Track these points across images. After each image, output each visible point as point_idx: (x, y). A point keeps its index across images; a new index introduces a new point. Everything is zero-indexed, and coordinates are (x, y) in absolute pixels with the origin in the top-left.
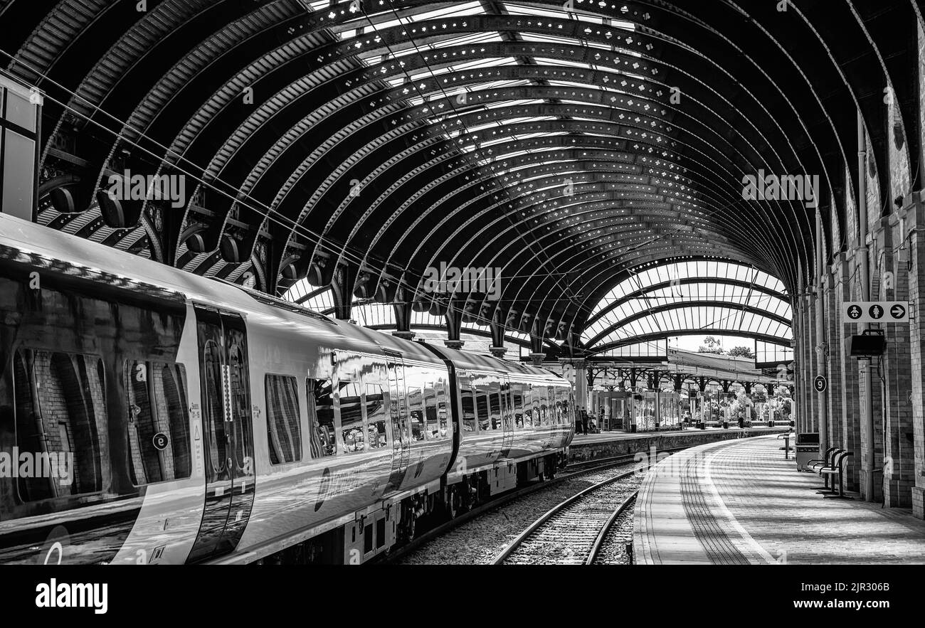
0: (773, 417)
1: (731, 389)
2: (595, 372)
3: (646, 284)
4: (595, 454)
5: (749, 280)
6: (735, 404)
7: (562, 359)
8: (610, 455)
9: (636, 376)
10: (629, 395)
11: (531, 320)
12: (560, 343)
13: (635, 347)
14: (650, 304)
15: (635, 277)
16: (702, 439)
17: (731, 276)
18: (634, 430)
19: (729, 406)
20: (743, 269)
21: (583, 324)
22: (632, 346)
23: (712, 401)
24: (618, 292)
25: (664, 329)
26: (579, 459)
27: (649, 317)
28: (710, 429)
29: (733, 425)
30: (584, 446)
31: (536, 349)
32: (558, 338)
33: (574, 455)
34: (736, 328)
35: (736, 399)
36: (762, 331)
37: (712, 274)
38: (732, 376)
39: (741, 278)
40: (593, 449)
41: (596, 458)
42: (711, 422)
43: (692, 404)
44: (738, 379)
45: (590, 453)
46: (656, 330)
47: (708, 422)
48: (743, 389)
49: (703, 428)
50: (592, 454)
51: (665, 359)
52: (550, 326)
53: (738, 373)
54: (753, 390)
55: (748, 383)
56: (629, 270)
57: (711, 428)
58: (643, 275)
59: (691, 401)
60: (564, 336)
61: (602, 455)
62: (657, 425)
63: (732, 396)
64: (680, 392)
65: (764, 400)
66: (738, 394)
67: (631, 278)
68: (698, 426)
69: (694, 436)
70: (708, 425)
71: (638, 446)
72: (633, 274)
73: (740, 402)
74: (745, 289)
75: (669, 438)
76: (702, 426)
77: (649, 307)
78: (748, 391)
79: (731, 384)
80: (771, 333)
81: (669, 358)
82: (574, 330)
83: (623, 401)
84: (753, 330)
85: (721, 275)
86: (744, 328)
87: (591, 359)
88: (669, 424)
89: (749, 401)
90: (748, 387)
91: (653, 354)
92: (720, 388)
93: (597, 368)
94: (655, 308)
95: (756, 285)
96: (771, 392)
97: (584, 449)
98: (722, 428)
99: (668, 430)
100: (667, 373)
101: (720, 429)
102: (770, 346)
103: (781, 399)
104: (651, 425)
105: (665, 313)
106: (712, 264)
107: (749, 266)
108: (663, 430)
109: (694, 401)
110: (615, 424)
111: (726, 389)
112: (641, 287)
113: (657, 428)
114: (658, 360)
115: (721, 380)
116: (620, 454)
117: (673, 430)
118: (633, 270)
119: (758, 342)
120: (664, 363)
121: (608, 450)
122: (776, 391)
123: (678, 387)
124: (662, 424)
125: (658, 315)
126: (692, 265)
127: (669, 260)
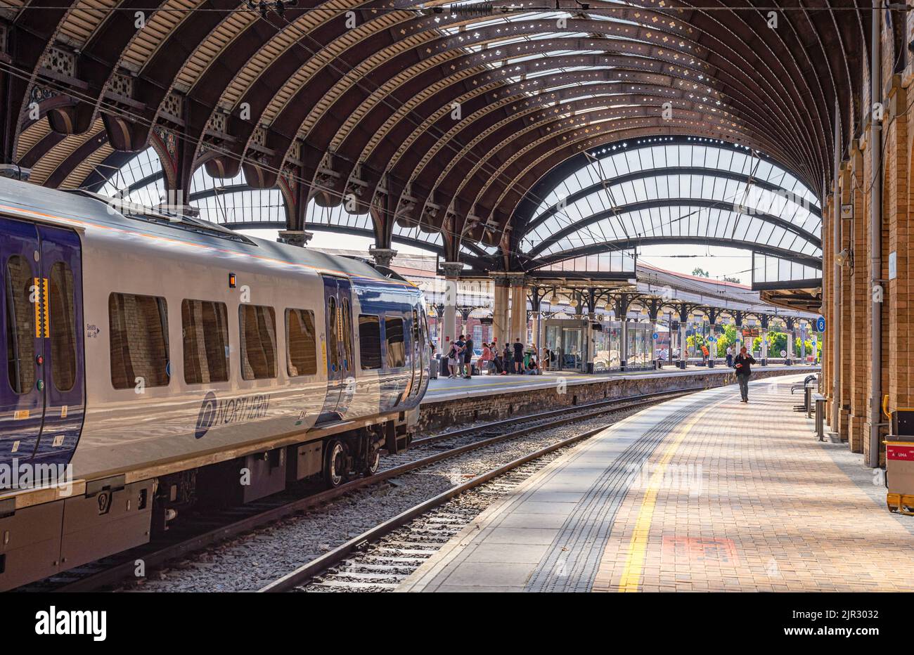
0: (766, 355)
1: (718, 320)
2: (541, 292)
3: (610, 174)
4: (516, 408)
5: (746, 172)
6: (723, 338)
7: (495, 273)
8: (542, 408)
9: (595, 298)
10: (585, 323)
11: (441, 213)
12: (492, 251)
13: (593, 259)
14: (614, 202)
15: (596, 164)
16: (680, 382)
17: (724, 166)
18: (590, 369)
19: (716, 340)
20: (740, 157)
21: (523, 225)
22: (590, 258)
23: (697, 335)
24: (572, 184)
25: (633, 236)
26: (486, 418)
27: (613, 219)
28: (692, 369)
29: (718, 363)
30: (496, 397)
31: (450, 255)
32: (487, 242)
33: (476, 412)
34: (728, 236)
35: (724, 333)
36: (762, 241)
37: (698, 163)
38: (721, 304)
39: (737, 169)
40: (512, 400)
41: (519, 413)
42: (694, 359)
43: (674, 338)
44: (728, 308)
45: (507, 406)
46: (622, 236)
47: (690, 359)
48: (732, 321)
49: (683, 367)
50: (511, 409)
51: (632, 275)
52: (475, 226)
53: (727, 299)
54: (744, 322)
55: (739, 313)
56: (586, 153)
57: (692, 367)
58: (606, 162)
59: (673, 335)
60: (495, 241)
61: (528, 409)
62: (623, 363)
63: (719, 329)
64: (654, 322)
65: (756, 334)
66: (726, 328)
67: (590, 166)
68: (678, 364)
69: (670, 378)
70: (691, 363)
71: (590, 393)
72: (593, 160)
73: (728, 336)
74: (741, 183)
75: (636, 382)
76: (682, 365)
77: (614, 206)
78: (738, 322)
79: (718, 314)
80: (773, 243)
81: (638, 275)
82: (509, 233)
83: (580, 332)
84: (751, 238)
85: (711, 165)
86: (739, 236)
87: (531, 273)
88: (639, 361)
89: (739, 335)
90: (739, 316)
91: (617, 268)
92: (706, 319)
93: (544, 288)
94: (621, 207)
95: (755, 179)
96: (765, 325)
97: (496, 401)
98: (707, 367)
99: (638, 369)
100: (637, 296)
101: (703, 368)
102: (773, 261)
103: (772, 334)
104: (616, 364)
105: (635, 214)
106: (699, 150)
107: (749, 153)
108: (631, 370)
109: (677, 335)
110: (565, 362)
111: (712, 320)
112: (604, 179)
113: (623, 368)
114: (623, 277)
115: (706, 308)
116: (560, 406)
117: (645, 369)
118: (594, 154)
119: (756, 255)
120: (631, 281)
121: (541, 402)
122: (771, 324)
123: (653, 315)
124: (630, 361)
125: (625, 216)
126: (672, 150)
127: (642, 143)
